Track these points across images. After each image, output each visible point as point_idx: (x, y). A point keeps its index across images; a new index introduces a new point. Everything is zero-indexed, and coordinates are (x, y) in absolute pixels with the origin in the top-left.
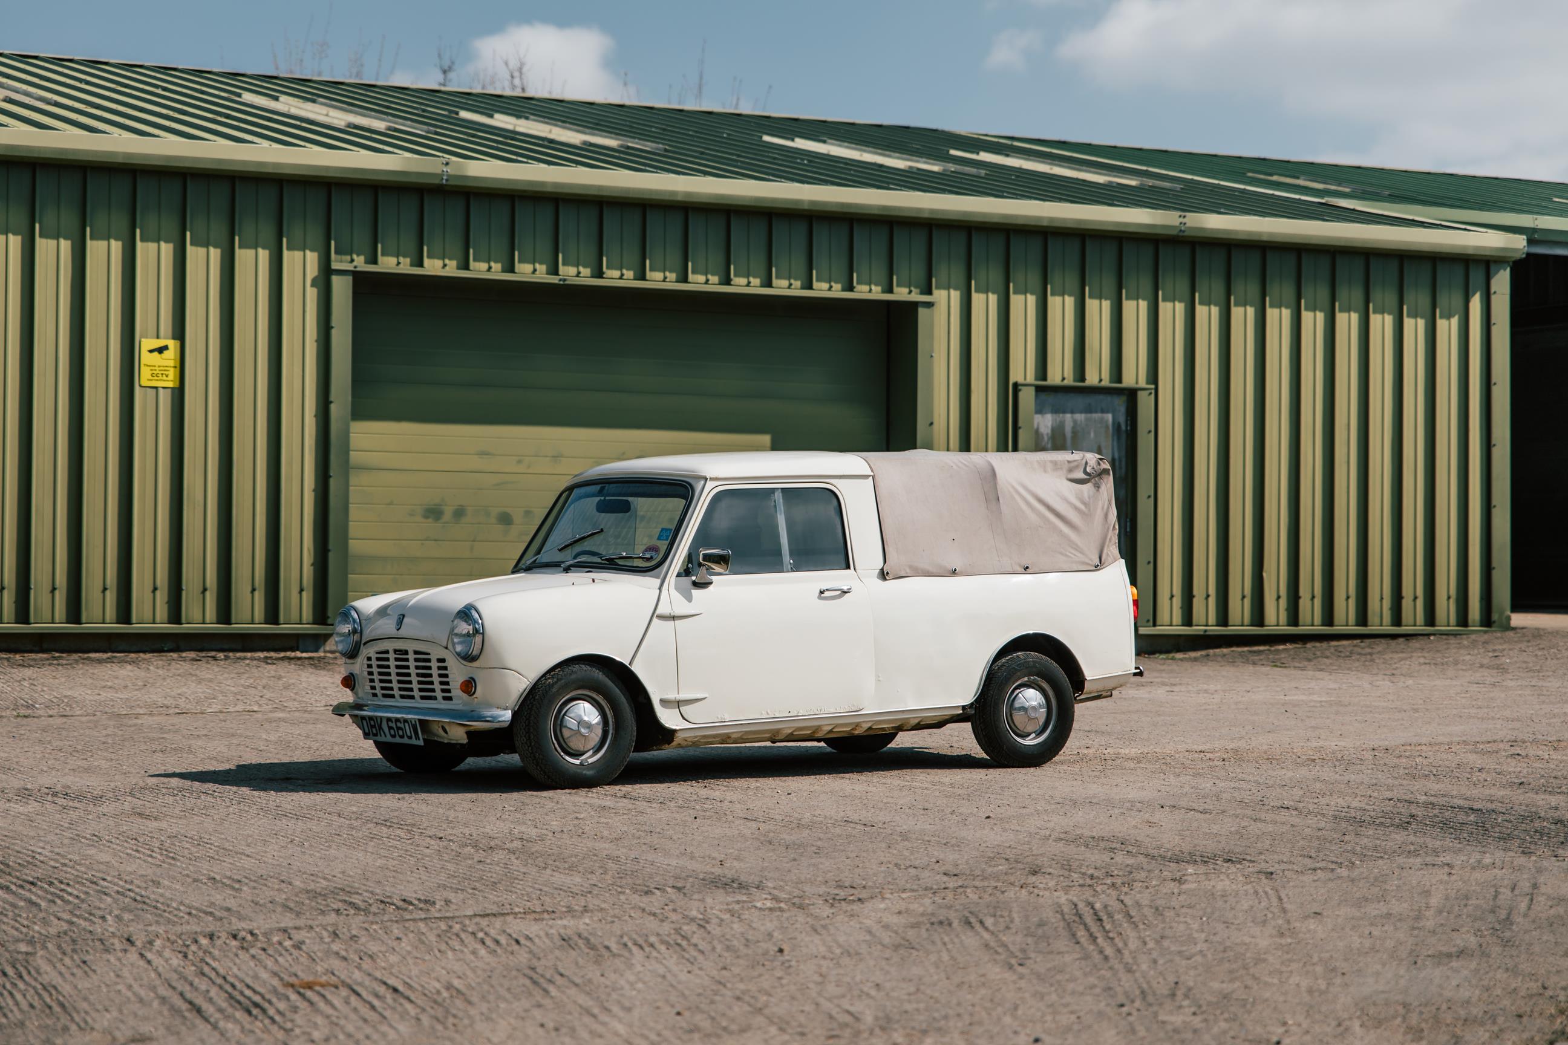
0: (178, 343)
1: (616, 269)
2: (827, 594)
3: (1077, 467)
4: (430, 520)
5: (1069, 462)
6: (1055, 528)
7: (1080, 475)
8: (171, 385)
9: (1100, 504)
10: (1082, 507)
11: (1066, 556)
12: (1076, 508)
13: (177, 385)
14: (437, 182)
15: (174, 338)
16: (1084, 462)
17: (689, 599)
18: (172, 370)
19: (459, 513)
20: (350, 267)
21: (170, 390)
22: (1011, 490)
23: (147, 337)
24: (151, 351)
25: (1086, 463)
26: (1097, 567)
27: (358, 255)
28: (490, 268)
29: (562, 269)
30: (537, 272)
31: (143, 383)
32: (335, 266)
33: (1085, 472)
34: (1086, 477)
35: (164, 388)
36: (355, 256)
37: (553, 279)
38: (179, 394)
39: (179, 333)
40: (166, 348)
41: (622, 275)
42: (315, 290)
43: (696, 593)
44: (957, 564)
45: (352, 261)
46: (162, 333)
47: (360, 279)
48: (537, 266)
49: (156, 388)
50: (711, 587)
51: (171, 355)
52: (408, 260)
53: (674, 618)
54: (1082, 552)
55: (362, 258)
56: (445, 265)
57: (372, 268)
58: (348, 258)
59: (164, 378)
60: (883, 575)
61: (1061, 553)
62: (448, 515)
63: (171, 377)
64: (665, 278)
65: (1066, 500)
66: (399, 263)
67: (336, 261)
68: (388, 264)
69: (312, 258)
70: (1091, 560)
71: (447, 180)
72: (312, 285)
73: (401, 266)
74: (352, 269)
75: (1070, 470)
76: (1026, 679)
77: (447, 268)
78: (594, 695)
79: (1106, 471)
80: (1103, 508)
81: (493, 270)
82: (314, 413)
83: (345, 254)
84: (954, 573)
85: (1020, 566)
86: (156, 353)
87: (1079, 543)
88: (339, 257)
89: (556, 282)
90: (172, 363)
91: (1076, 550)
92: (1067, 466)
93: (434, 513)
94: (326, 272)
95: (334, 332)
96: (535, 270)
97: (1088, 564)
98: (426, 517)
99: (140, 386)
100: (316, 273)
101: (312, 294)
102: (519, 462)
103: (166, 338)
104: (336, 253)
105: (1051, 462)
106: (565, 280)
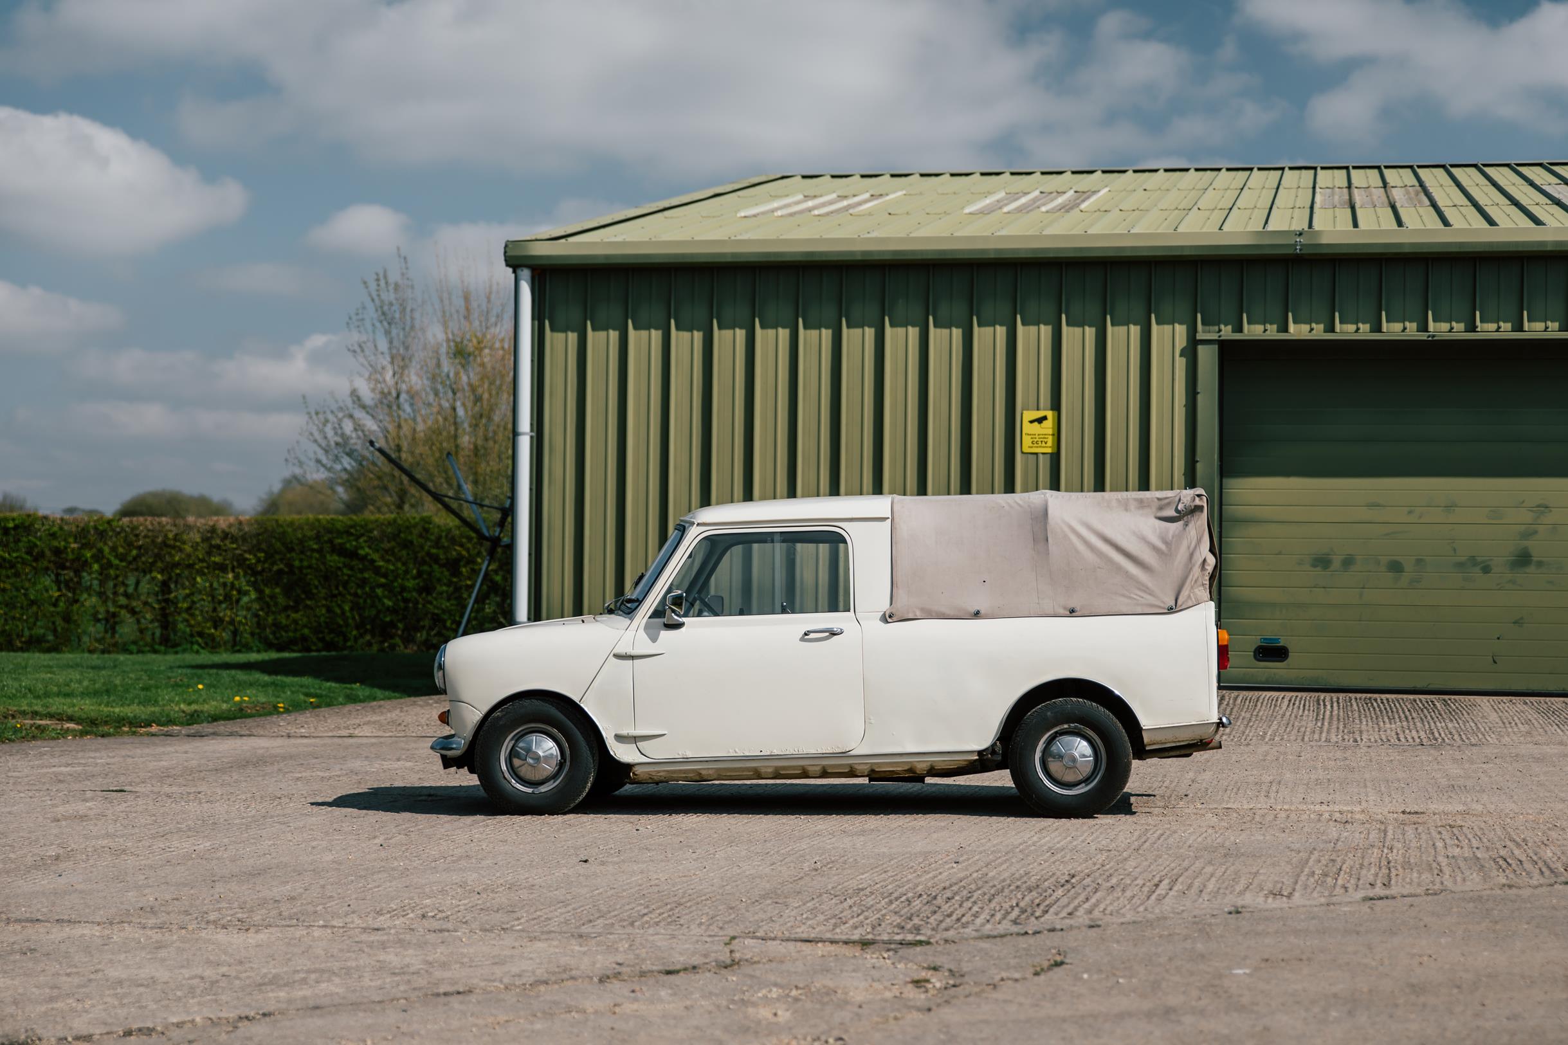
0: (1056, 413)
1: (1492, 322)
2: (812, 636)
3: (1169, 504)
4: (1318, 569)
5: (1159, 499)
6: (1119, 568)
7: (1171, 512)
8: (1049, 450)
9: (1185, 543)
10: (1163, 547)
11: (1130, 598)
12: (1155, 548)
13: (1055, 450)
14: (1290, 251)
15: (1052, 409)
16: (1177, 499)
17: (654, 639)
18: (1050, 437)
19: (1348, 562)
20: (1215, 337)
21: (1049, 456)
22: (1066, 530)
23: (1028, 410)
24: (1031, 422)
25: (1180, 500)
26: (1171, 610)
27: (1226, 325)
28: (1358, 329)
29: (1431, 326)
30: (1408, 330)
31: (1026, 450)
32: (1200, 336)
33: (1177, 510)
34: (1176, 514)
35: (1043, 454)
36: (1222, 327)
37: (1423, 336)
38: (1055, 458)
39: (1056, 406)
40: (1045, 418)
41: (1499, 327)
42: (1184, 360)
43: (665, 635)
44: (983, 606)
45: (1220, 331)
46: (1042, 405)
47: (1226, 348)
48: (1407, 324)
49: (1036, 454)
50: (683, 629)
51: (1049, 424)
52: (1275, 327)
53: (633, 657)
54: (1151, 594)
55: (1229, 328)
56: (1312, 330)
57: (1237, 336)
58: (1216, 328)
59: (1044, 444)
60: (887, 618)
61: (1124, 596)
62: (1337, 563)
63: (1050, 443)
64: (1547, 328)
65: (1144, 539)
66: (1265, 330)
67: (1204, 332)
68: (1254, 331)
69: (1181, 330)
70: (1163, 602)
71: (1300, 250)
72: (1181, 355)
73: (1268, 332)
74: (1217, 338)
75: (1161, 508)
76: (1066, 726)
77: (1314, 332)
78: (549, 728)
79: (1199, 508)
80: (1189, 547)
81: (1361, 331)
82: (1183, 471)
83: (1213, 324)
84: (977, 615)
85: (1065, 608)
86: (1036, 423)
87: (1150, 585)
88: (1207, 328)
89: (1425, 338)
90: (1050, 431)
91: (1145, 592)
92: (1157, 503)
93: (1322, 562)
94: (1193, 343)
95: (1199, 397)
96: (1405, 329)
97: (1160, 607)
98: (1314, 566)
99: (1022, 452)
100: (1184, 344)
101: (1181, 363)
102: (1410, 512)
103: (1045, 409)
104: (1203, 324)
105: (1136, 500)
106: (1434, 336)
